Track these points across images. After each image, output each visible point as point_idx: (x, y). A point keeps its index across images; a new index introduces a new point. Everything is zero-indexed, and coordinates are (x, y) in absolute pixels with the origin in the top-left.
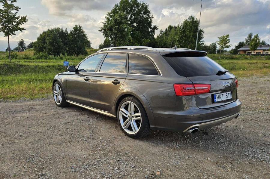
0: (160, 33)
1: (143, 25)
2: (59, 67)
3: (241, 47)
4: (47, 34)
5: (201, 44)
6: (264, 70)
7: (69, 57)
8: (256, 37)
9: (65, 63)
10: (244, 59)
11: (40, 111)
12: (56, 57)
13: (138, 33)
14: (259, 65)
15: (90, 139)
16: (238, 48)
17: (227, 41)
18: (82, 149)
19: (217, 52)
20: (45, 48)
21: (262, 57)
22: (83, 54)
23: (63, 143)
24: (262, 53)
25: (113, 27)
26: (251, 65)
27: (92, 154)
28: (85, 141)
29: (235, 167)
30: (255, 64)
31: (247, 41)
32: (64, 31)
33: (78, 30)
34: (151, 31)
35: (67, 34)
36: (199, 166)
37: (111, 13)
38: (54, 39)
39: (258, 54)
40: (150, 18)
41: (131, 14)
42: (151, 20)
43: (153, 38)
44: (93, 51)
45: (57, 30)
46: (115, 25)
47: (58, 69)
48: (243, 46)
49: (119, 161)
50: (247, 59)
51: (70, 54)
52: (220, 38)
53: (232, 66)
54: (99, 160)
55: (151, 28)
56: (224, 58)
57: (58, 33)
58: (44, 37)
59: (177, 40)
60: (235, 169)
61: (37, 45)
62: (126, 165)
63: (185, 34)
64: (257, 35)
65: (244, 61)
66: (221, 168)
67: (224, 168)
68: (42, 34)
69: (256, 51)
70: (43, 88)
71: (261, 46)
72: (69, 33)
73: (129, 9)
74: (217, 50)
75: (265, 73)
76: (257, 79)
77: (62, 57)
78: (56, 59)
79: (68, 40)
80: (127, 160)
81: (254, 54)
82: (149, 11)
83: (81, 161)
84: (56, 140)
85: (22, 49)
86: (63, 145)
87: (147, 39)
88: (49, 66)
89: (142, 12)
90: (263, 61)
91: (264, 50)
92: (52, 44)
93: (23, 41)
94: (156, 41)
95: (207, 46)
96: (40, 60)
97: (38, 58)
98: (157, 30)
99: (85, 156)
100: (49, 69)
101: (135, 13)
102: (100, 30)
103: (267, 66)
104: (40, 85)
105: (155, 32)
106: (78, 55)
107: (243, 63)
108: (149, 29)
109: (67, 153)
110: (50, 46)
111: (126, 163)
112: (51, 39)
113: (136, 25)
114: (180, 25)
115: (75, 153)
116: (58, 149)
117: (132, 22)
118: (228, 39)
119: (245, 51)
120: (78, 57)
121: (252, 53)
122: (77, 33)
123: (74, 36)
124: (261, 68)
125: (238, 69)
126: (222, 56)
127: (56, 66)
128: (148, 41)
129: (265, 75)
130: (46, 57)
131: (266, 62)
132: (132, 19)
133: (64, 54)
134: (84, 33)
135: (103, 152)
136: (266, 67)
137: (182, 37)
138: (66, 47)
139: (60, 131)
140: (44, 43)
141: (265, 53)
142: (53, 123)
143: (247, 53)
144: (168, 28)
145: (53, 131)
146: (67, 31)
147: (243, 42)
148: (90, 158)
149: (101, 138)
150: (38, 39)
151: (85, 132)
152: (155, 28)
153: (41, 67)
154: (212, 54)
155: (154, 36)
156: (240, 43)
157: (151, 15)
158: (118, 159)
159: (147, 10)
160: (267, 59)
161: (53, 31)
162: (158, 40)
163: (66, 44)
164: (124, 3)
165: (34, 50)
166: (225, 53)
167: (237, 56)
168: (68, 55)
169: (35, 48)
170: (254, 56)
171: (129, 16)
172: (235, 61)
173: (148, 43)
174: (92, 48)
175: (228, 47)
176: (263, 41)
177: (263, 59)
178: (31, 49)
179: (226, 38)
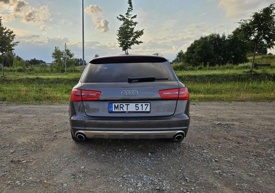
4: (199, 43)
20: (192, 58)
35: (224, 39)
38: (204, 47)
45: (212, 36)
58: (195, 46)
72: (227, 38)
85: (180, 60)
92: (200, 53)
110: (198, 56)
112: (200, 48)
140: (193, 52)
146: (225, 36)
161: (206, 38)
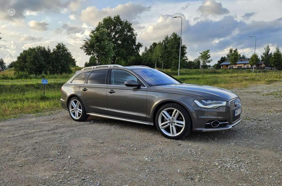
0: (145, 50)
1: (128, 43)
2: (39, 85)
3: (223, 62)
4: (28, 53)
5: (185, 59)
6: (244, 83)
7: (52, 76)
8: (236, 51)
9: (44, 81)
10: (226, 73)
11: (8, 132)
12: (38, 76)
13: (123, 50)
14: (240, 78)
15: (58, 158)
16: (220, 63)
17: (208, 56)
18: (45, 170)
19: (201, 67)
20: (26, 67)
21: (243, 71)
22: (66, 73)
23: (26, 165)
24: (243, 67)
25: (94, 44)
26: (232, 79)
27: (55, 174)
28: (52, 161)
29: (203, 178)
30: (236, 77)
31: (228, 55)
32: (47, 49)
33: (61, 48)
34: (136, 48)
35: (50, 52)
36: (167, 179)
37: (95, 31)
38: (36, 58)
39: (239, 68)
40: (134, 35)
41: (115, 32)
42: (135, 38)
43: (139, 55)
44: (78, 69)
45: (39, 49)
46: (97, 42)
47: (37, 88)
48: (225, 61)
49: (84, 179)
50: (229, 73)
51: (53, 72)
52: (201, 53)
53: (214, 79)
54: (62, 181)
55: (135, 45)
56: (207, 73)
57: (40, 52)
58: (25, 56)
59: (160, 56)
60: (203, 180)
61: (18, 65)
62: (90, 184)
63: (167, 50)
64: (236, 49)
65: (226, 75)
66: (189, 180)
67: (192, 179)
68: (22, 53)
69: (238, 65)
70: (17, 108)
71: (241, 61)
72: (52, 51)
73: (113, 27)
74: (201, 66)
75: (245, 85)
76: (237, 91)
77: (44, 76)
78: (37, 78)
79: (50, 59)
80: (93, 179)
81: (236, 68)
82: (132, 28)
83: (41, 183)
84: (18, 162)
85: (2, 69)
86: (25, 167)
87: (132, 56)
88: (27, 86)
89: (126, 30)
90: (244, 74)
91: (245, 64)
92: (33, 63)
93: (3, 61)
94: (142, 58)
95: (191, 61)
96: (20, 80)
97: (17, 78)
98: (141, 47)
99: (47, 177)
100: (28, 88)
101: (118, 31)
102: (81, 48)
103: (248, 79)
104: (15, 105)
105: (140, 49)
106: (61, 73)
107: (224, 77)
108: (134, 46)
109: (27, 176)
110: (31, 65)
111: (91, 182)
112: (32, 58)
113: (120, 43)
114: (162, 42)
115: (36, 175)
116: (18, 172)
117: (117, 40)
118: (208, 54)
119: (227, 65)
120: (62, 76)
121: (234, 67)
122: (60, 51)
123: (56, 54)
124: (241, 81)
125: (220, 82)
126: (206, 70)
127: (34, 85)
128: (133, 58)
129: (245, 88)
130: (27, 76)
131: (247, 75)
132: (116, 36)
133: (46, 73)
134: (68, 51)
135: (68, 172)
136: (246, 80)
137: (164, 54)
138: (49, 65)
139: (25, 152)
140: (25, 62)
141: (246, 67)
142: (19, 144)
143: (229, 67)
144: (153, 44)
145: (17, 153)
146: (50, 49)
147: (225, 57)
148: (52, 179)
149: (69, 157)
150: (19, 58)
151: (53, 152)
152: (140, 45)
153: (19, 86)
154: (197, 69)
155: (139, 53)
156: (222, 58)
157: (135, 32)
158: (83, 178)
159: (131, 27)
160: (248, 73)
161: (34, 49)
162: (143, 57)
163: (48, 63)
164: (107, 21)
165: (14, 70)
166: (209, 68)
167: (220, 71)
168: (50, 74)
169: (15, 68)
170: (236, 70)
171: (114, 34)
172: (217, 75)
173: (134, 60)
174: (77, 66)
175: (209, 62)
176: (243, 56)
177: (244, 73)
178: (12, 69)
179: (207, 54)
